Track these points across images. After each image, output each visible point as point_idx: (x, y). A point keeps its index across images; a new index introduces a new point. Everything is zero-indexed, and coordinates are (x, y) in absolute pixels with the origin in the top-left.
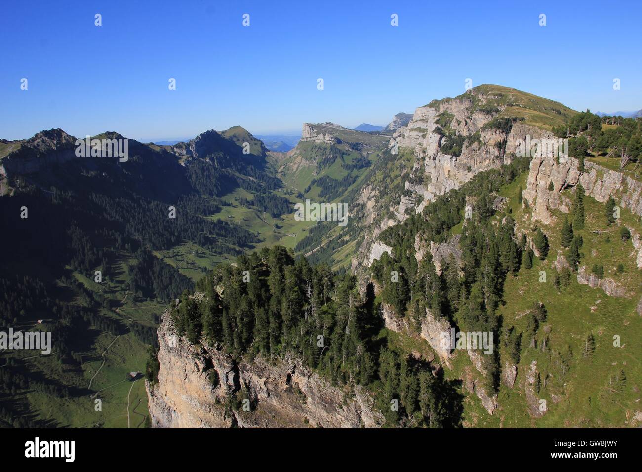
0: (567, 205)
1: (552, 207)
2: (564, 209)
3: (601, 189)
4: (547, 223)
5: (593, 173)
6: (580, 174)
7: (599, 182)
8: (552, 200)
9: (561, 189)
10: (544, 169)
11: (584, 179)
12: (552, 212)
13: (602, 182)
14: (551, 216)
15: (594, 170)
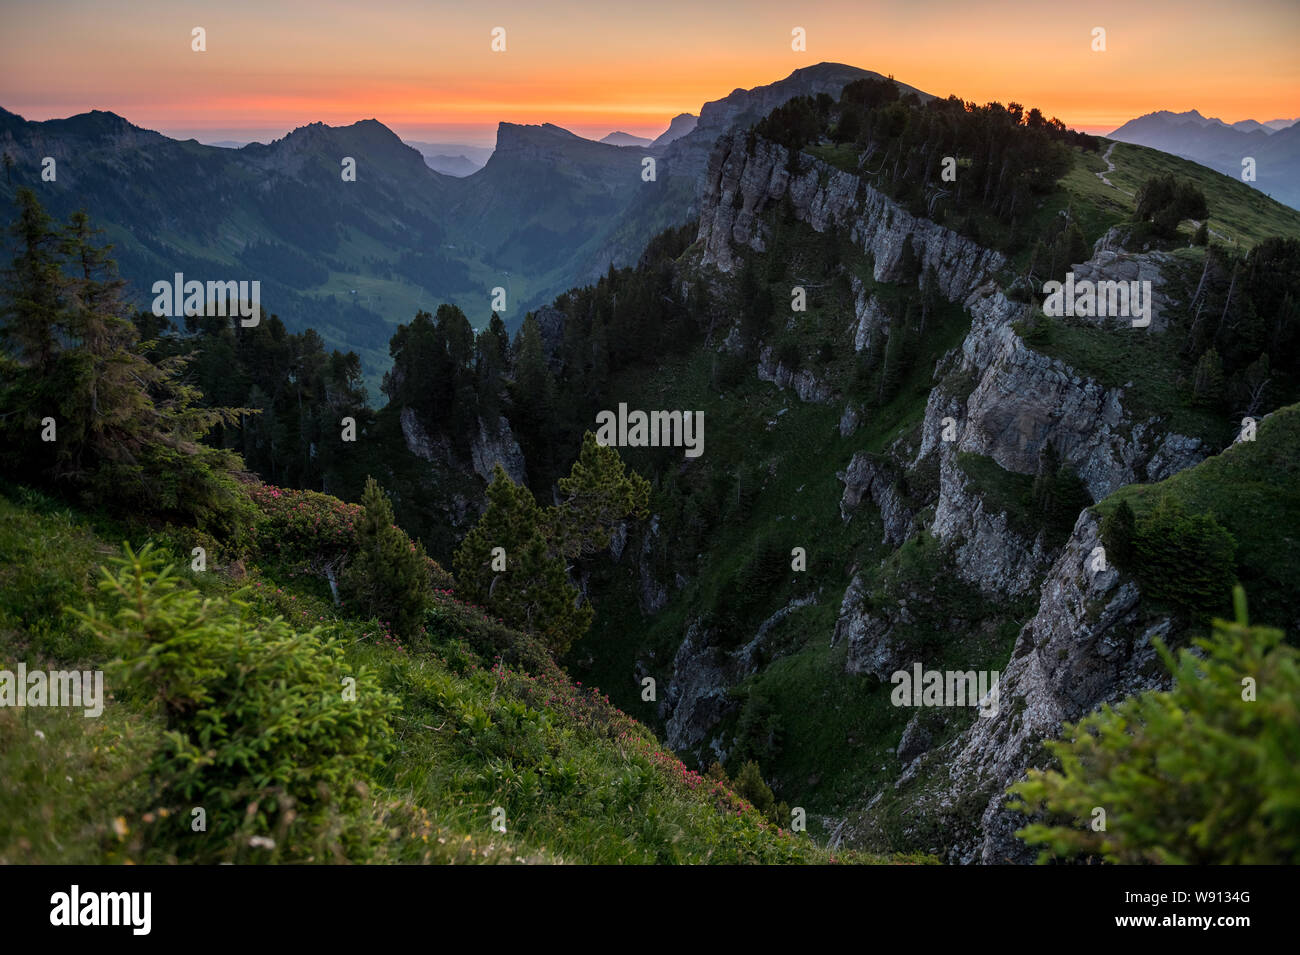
0: (763, 237)
1: (737, 238)
2: (757, 243)
3: (822, 208)
4: (725, 271)
5: (813, 176)
6: (790, 178)
7: (820, 195)
8: (739, 227)
9: (756, 206)
10: (730, 166)
11: (799, 189)
12: (736, 249)
13: (825, 193)
14: (733, 257)
15: (815, 172)
